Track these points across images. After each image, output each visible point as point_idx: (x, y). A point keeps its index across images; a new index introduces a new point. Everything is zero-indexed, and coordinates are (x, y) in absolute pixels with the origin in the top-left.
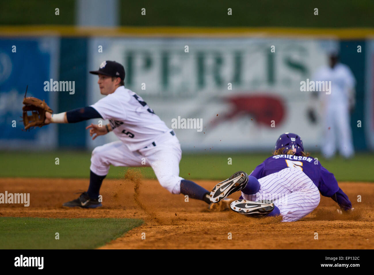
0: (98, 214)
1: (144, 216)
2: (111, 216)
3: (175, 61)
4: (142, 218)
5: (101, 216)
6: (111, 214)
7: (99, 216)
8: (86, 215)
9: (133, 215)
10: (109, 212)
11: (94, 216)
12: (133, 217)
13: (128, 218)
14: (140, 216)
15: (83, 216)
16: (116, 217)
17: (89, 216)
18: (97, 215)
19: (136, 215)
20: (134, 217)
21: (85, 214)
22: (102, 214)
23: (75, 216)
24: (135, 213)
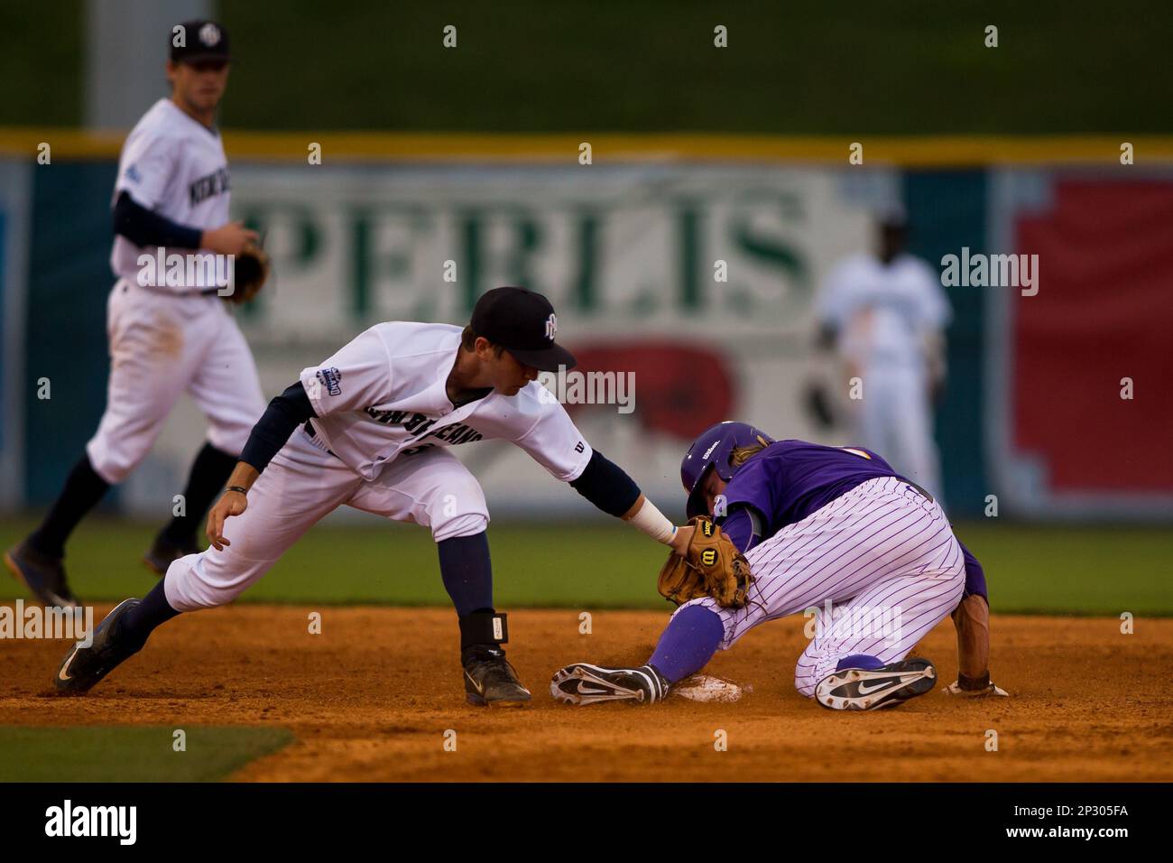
0: (149, 712)
1: (293, 718)
2: (191, 718)
3: (391, 236)
4: (288, 726)
5: (159, 718)
6: (190, 714)
7: (153, 719)
8: (113, 716)
9: (259, 715)
10: (184, 706)
11: (138, 718)
12: (260, 721)
13: (243, 724)
14: (282, 718)
15: (104, 718)
16: (206, 722)
17: (122, 719)
18: (149, 715)
19: (269, 715)
20: (264, 721)
21: (111, 713)
22: (163, 714)
23: (77, 720)
24: (266, 711)
